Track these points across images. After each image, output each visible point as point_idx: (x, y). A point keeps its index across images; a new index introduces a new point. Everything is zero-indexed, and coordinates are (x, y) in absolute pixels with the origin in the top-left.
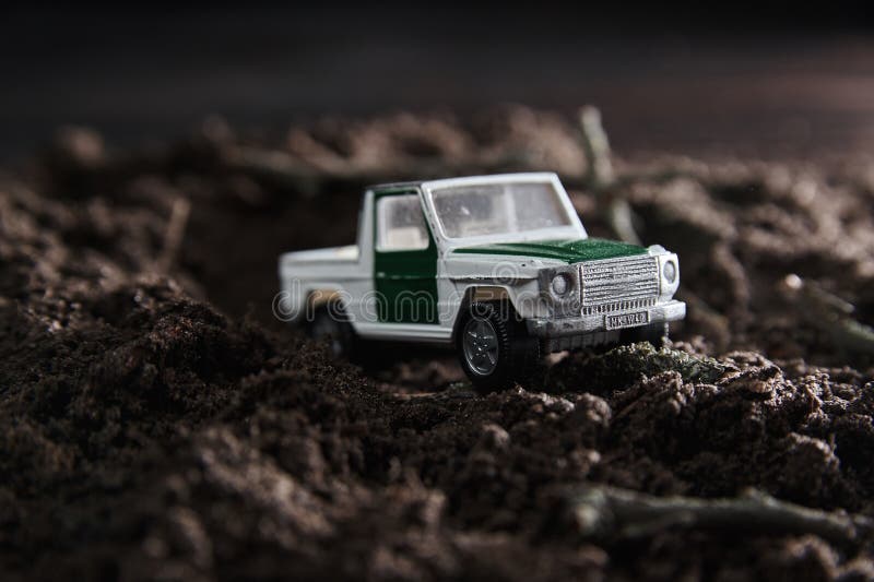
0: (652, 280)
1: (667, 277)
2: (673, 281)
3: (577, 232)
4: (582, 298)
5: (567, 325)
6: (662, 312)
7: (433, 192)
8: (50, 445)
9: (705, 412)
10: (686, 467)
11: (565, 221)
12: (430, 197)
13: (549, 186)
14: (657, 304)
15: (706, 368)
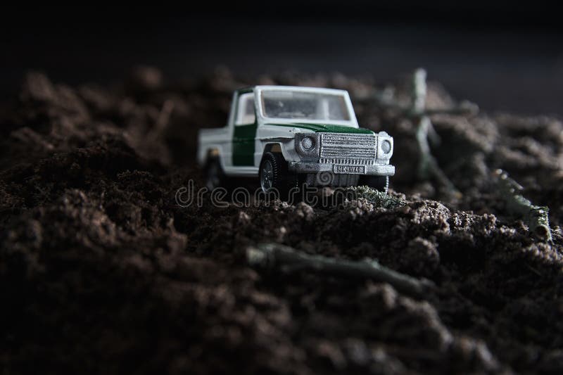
0: (372, 149)
2: (388, 152)
3: (354, 123)
4: (320, 152)
5: (307, 167)
6: (375, 169)
7: (262, 92)
9: (373, 222)
11: (347, 118)
12: (259, 94)
13: (342, 98)
14: (374, 164)
15: (395, 203)
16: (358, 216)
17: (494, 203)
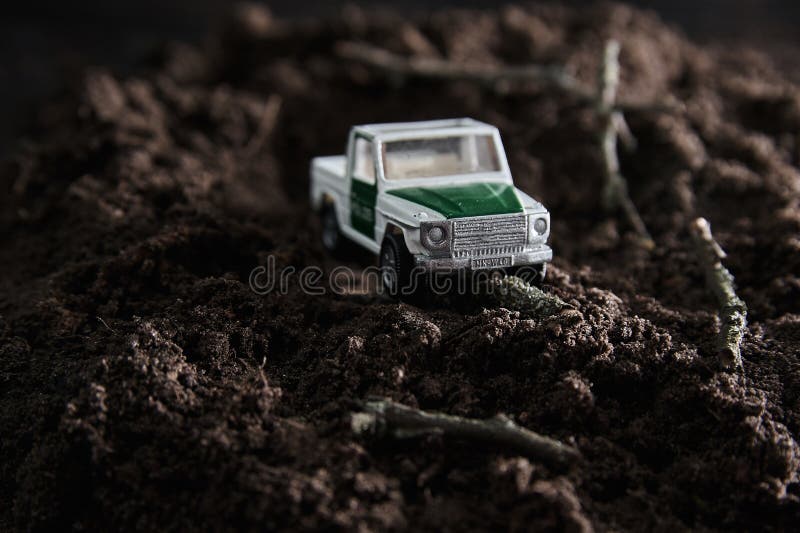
0: (521, 233)
1: (536, 229)
2: (543, 233)
3: (505, 177)
4: (453, 245)
5: (436, 264)
6: (526, 257)
8: (66, 312)
10: (492, 383)
11: (497, 168)
12: (380, 147)
13: (490, 139)
14: (525, 250)
16: (497, 338)
17: (690, 268)
